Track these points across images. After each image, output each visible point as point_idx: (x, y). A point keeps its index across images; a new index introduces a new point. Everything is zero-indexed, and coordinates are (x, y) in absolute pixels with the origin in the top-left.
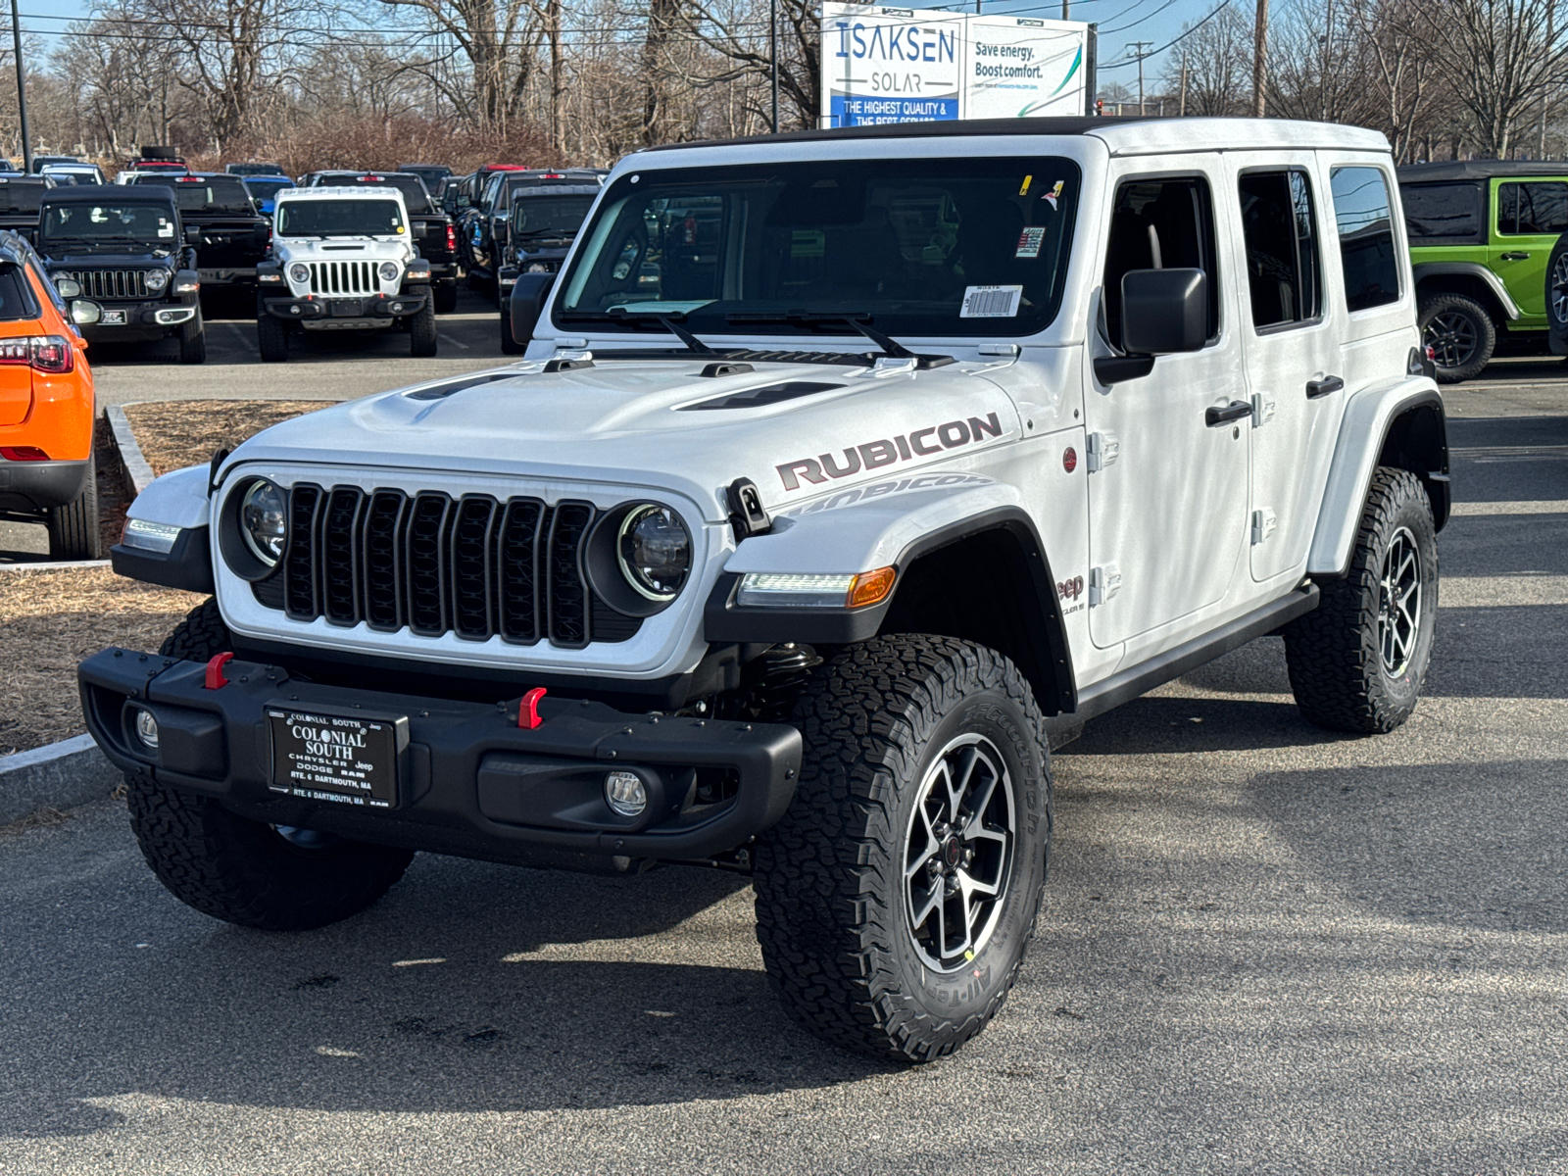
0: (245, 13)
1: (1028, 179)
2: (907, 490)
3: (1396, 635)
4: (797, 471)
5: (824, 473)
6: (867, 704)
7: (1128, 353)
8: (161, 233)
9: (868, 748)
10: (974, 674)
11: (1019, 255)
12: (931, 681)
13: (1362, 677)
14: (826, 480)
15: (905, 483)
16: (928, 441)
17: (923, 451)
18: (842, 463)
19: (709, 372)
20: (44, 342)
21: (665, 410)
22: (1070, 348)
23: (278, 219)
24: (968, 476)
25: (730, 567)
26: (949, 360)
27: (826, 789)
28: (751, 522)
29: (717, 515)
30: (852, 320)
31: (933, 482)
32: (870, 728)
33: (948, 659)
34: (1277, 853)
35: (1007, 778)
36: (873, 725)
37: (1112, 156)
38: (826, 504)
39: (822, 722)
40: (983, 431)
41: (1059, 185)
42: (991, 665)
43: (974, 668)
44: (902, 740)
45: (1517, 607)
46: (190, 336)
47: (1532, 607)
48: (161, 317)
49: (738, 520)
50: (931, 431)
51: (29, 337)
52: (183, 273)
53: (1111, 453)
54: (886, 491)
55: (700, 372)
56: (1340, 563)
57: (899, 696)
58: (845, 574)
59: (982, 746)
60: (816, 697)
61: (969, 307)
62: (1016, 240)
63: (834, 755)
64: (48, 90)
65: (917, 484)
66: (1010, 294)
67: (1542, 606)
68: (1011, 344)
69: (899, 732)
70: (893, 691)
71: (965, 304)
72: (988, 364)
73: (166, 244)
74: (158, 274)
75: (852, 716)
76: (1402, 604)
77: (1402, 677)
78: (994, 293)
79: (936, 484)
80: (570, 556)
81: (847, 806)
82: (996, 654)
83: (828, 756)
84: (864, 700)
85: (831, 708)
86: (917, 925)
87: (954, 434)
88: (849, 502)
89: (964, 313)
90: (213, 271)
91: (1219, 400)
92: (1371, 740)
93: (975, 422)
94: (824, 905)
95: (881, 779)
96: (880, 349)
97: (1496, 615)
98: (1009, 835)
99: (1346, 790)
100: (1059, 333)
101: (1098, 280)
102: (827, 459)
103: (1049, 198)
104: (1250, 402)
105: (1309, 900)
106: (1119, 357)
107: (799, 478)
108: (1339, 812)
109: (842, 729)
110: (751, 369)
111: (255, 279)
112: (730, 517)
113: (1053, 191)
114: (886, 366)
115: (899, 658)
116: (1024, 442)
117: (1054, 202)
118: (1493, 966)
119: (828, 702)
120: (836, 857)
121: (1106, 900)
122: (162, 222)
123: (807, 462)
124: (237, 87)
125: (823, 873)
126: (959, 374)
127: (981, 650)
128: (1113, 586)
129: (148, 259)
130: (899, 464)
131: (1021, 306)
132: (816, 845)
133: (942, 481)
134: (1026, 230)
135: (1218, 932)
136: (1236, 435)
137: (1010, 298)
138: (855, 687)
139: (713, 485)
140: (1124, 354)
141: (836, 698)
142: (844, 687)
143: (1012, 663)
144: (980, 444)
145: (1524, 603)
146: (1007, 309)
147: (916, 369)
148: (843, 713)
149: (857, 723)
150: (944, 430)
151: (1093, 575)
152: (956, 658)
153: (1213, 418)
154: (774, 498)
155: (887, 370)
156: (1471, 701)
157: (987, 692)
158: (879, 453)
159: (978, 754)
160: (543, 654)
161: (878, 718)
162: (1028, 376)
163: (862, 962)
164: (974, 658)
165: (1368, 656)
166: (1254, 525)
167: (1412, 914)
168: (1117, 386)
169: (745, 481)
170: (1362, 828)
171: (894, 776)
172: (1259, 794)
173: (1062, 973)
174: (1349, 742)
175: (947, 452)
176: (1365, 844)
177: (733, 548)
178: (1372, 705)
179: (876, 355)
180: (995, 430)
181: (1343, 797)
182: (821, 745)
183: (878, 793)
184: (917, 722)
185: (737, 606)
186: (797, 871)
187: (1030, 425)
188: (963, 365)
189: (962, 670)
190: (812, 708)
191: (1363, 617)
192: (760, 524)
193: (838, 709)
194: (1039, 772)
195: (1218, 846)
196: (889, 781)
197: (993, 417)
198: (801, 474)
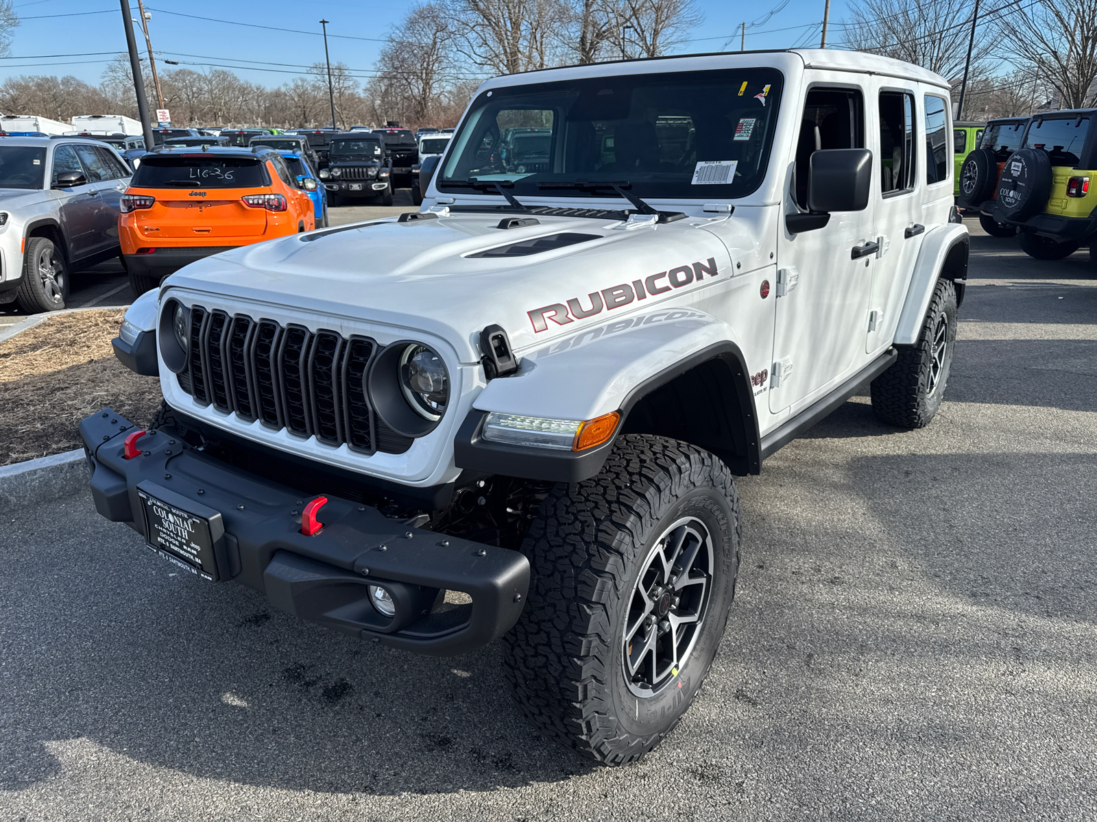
0: (427, 69)
1: (745, 84)
2: (642, 326)
3: (932, 373)
4: (546, 315)
5: (570, 316)
6: (596, 512)
7: (811, 210)
8: (376, 153)
9: (594, 556)
10: (687, 478)
11: (736, 139)
12: (650, 493)
13: (916, 401)
14: (572, 321)
15: (640, 320)
16: (659, 284)
17: (655, 292)
18: (587, 305)
19: (503, 225)
20: (272, 197)
21: (455, 258)
22: (771, 207)
23: (421, 147)
24: (690, 312)
25: (477, 406)
26: (682, 215)
27: (558, 586)
28: (499, 364)
29: (470, 358)
30: (616, 187)
31: (663, 318)
32: (596, 536)
33: (666, 470)
34: (873, 528)
35: (709, 540)
36: (600, 534)
37: (805, 67)
38: (572, 342)
39: (560, 524)
40: (704, 273)
41: (767, 88)
42: (701, 466)
43: (687, 473)
44: (623, 549)
45: (970, 341)
46: (386, 195)
47: (978, 341)
48: (374, 187)
49: (489, 362)
50: (662, 275)
51: (264, 195)
52: (384, 169)
53: (793, 283)
54: (625, 327)
55: (497, 224)
56: (913, 339)
57: (622, 508)
58: (573, 420)
59: (692, 524)
60: (558, 499)
61: (698, 176)
62: (733, 128)
63: (566, 557)
64: (363, 103)
65: (649, 320)
66: (728, 167)
67: (983, 341)
68: (726, 204)
69: (621, 542)
70: (618, 502)
71: (695, 175)
72: (709, 219)
73: (378, 157)
74: (373, 169)
75: (583, 523)
76: (936, 355)
77: (933, 396)
78: (717, 166)
79: (665, 319)
80: (358, 383)
81: (573, 606)
82: (704, 454)
83: (561, 557)
84: (594, 508)
85: (567, 513)
86: (633, 673)
87: (681, 277)
88: (592, 338)
89: (694, 182)
90: (400, 168)
91: (859, 241)
92: (914, 433)
93: (698, 266)
94: (553, 682)
95: (604, 584)
96: (634, 207)
97: (961, 346)
98: (709, 577)
99: (907, 473)
100: (764, 196)
101: (793, 158)
102: (574, 302)
103: (759, 97)
104: (876, 242)
105: (901, 575)
106: (802, 214)
107: (548, 321)
108: (907, 493)
109: (574, 534)
110: (537, 223)
111: (411, 171)
112: (482, 358)
113: (763, 92)
114: (636, 221)
115: (625, 468)
116: (733, 279)
117: (763, 100)
118: (1048, 658)
119: (565, 505)
120: (564, 648)
121: (767, 569)
122: (376, 148)
123: (556, 307)
124: (424, 98)
125: (552, 657)
126: (688, 226)
127: (694, 457)
128: (786, 373)
129: (370, 163)
130: (636, 303)
131: (735, 176)
132: (548, 633)
133: (670, 317)
134: (741, 121)
135: (845, 608)
136: (867, 264)
137: (727, 171)
138: (588, 495)
139: (469, 328)
140: (808, 212)
141: (573, 503)
142: (579, 493)
143: (717, 458)
144: (701, 283)
145: (973, 338)
146: (725, 178)
147: (657, 223)
148: (576, 519)
149: (587, 530)
150: (673, 274)
151: (774, 367)
152: (673, 468)
153: (856, 254)
154: (522, 341)
155: (637, 224)
156: (963, 404)
157: (697, 489)
158: (619, 296)
159: (688, 530)
160: (343, 456)
161: (604, 528)
162: (739, 229)
163: (584, 725)
164: (688, 465)
165: (921, 390)
166: (871, 320)
167: (974, 595)
168: (799, 235)
169: (496, 327)
170: (924, 508)
171: (615, 579)
172: (855, 475)
173: (740, 647)
174: (902, 434)
175: (675, 291)
176: (928, 523)
177: (484, 385)
178: (919, 416)
179: (632, 212)
180: (713, 271)
181: (907, 480)
182: (557, 546)
183: (600, 595)
184: (637, 531)
185: (482, 442)
186: (533, 650)
187: (739, 266)
188: (691, 220)
189: (678, 476)
190: (553, 509)
191: (921, 367)
192: (509, 365)
193: (573, 514)
194: (733, 531)
195: (835, 520)
196: (610, 583)
197: (711, 261)
198: (549, 318)
